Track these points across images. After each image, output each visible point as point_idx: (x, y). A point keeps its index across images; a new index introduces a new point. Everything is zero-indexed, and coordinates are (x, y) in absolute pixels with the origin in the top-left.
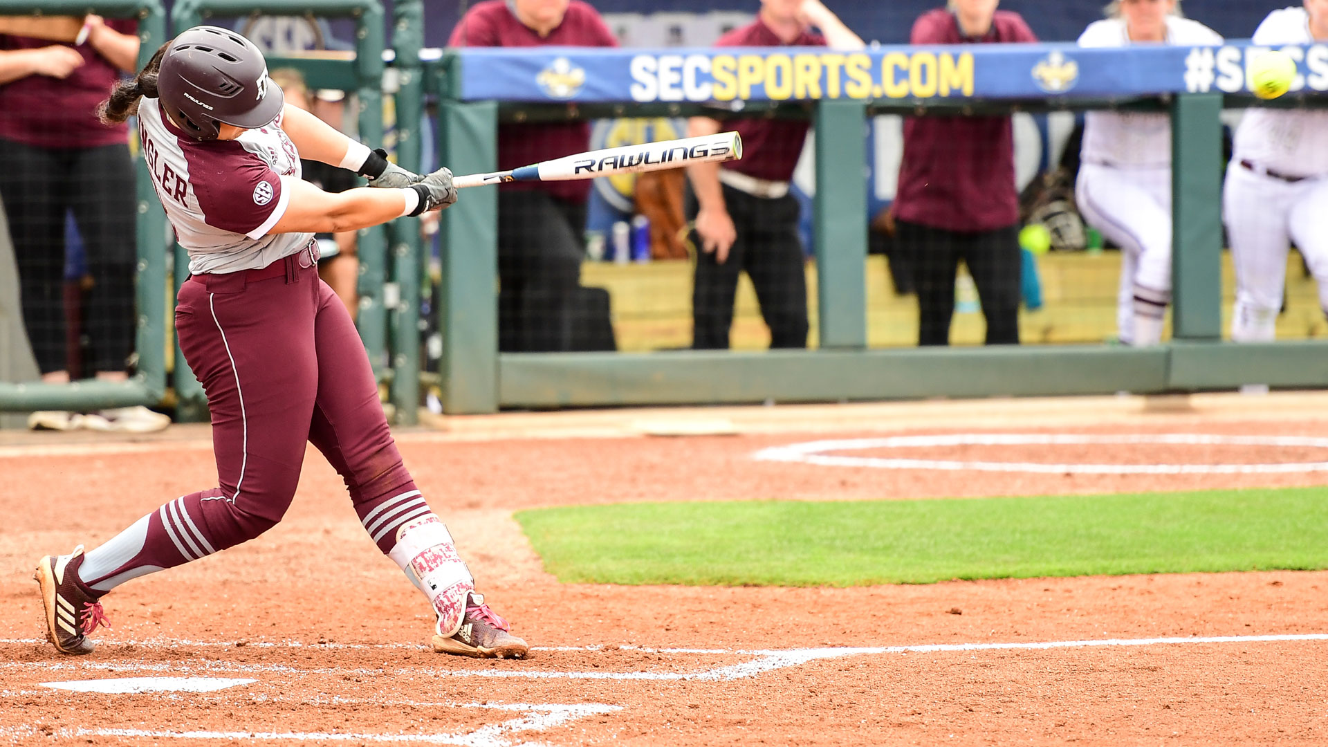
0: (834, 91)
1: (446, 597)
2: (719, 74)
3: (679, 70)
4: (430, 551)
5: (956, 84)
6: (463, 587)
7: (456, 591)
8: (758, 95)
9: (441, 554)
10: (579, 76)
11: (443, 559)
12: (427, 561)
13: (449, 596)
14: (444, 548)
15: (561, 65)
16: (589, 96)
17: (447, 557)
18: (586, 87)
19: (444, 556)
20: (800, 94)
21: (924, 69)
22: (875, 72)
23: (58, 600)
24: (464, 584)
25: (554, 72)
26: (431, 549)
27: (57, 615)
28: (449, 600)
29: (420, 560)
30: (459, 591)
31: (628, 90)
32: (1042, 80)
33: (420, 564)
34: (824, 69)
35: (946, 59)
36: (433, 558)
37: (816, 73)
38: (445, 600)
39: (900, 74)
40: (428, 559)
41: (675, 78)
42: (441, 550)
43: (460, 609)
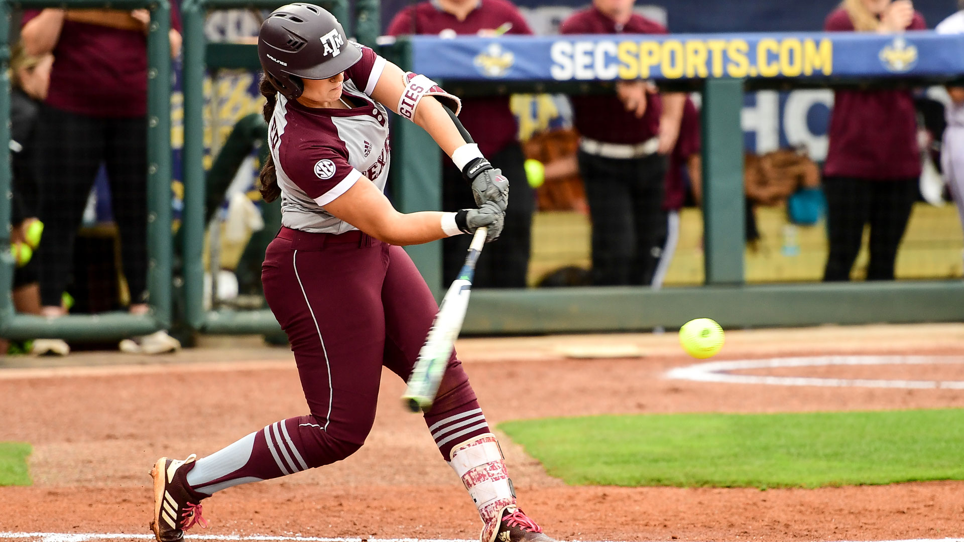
0: (717, 71)
1: (486, 511)
2: (624, 57)
3: (590, 54)
4: (475, 470)
5: (818, 64)
6: (500, 504)
7: (494, 507)
8: (656, 74)
9: (485, 473)
10: (509, 58)
11: (486, 478)
12: (473, 479)
13: (489, 511)
14: (488, 467)
15: (494, 50)
16: (516, 75)
17: (490, 476)
18: (515, 68)
19: (487, 475)
20: (690, 73)
21: (791, 53)
22: (752, 55)
23: (166, 496)
24: (502, 501)
25: (488, 55)
26: (477, 468)
27: (162, 508)
28: (488, 515)
29: (467, 477)
30: (497, 508)
31: (549, 70)
32: (888, 62)
33: (467, 480)
34: (710, 53)
35: (810, 45)
36: (478, 476)
37: (703, 56)
38: (485, 513)
39: (772, 57)
40: (473, 477)
41: (587, 60)
42: (485, 469)
43: (495, 525)
